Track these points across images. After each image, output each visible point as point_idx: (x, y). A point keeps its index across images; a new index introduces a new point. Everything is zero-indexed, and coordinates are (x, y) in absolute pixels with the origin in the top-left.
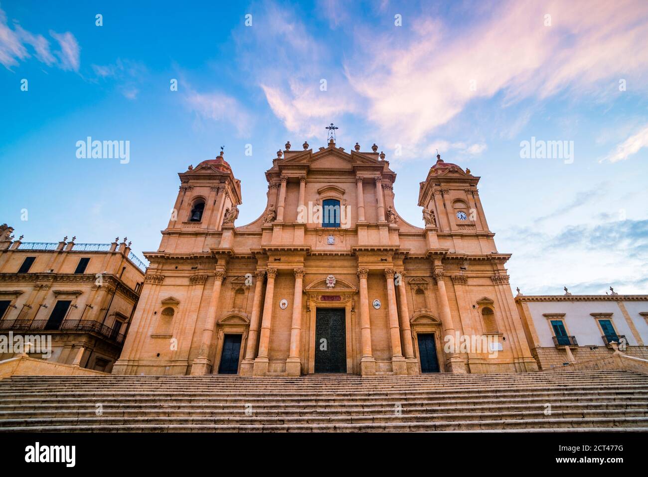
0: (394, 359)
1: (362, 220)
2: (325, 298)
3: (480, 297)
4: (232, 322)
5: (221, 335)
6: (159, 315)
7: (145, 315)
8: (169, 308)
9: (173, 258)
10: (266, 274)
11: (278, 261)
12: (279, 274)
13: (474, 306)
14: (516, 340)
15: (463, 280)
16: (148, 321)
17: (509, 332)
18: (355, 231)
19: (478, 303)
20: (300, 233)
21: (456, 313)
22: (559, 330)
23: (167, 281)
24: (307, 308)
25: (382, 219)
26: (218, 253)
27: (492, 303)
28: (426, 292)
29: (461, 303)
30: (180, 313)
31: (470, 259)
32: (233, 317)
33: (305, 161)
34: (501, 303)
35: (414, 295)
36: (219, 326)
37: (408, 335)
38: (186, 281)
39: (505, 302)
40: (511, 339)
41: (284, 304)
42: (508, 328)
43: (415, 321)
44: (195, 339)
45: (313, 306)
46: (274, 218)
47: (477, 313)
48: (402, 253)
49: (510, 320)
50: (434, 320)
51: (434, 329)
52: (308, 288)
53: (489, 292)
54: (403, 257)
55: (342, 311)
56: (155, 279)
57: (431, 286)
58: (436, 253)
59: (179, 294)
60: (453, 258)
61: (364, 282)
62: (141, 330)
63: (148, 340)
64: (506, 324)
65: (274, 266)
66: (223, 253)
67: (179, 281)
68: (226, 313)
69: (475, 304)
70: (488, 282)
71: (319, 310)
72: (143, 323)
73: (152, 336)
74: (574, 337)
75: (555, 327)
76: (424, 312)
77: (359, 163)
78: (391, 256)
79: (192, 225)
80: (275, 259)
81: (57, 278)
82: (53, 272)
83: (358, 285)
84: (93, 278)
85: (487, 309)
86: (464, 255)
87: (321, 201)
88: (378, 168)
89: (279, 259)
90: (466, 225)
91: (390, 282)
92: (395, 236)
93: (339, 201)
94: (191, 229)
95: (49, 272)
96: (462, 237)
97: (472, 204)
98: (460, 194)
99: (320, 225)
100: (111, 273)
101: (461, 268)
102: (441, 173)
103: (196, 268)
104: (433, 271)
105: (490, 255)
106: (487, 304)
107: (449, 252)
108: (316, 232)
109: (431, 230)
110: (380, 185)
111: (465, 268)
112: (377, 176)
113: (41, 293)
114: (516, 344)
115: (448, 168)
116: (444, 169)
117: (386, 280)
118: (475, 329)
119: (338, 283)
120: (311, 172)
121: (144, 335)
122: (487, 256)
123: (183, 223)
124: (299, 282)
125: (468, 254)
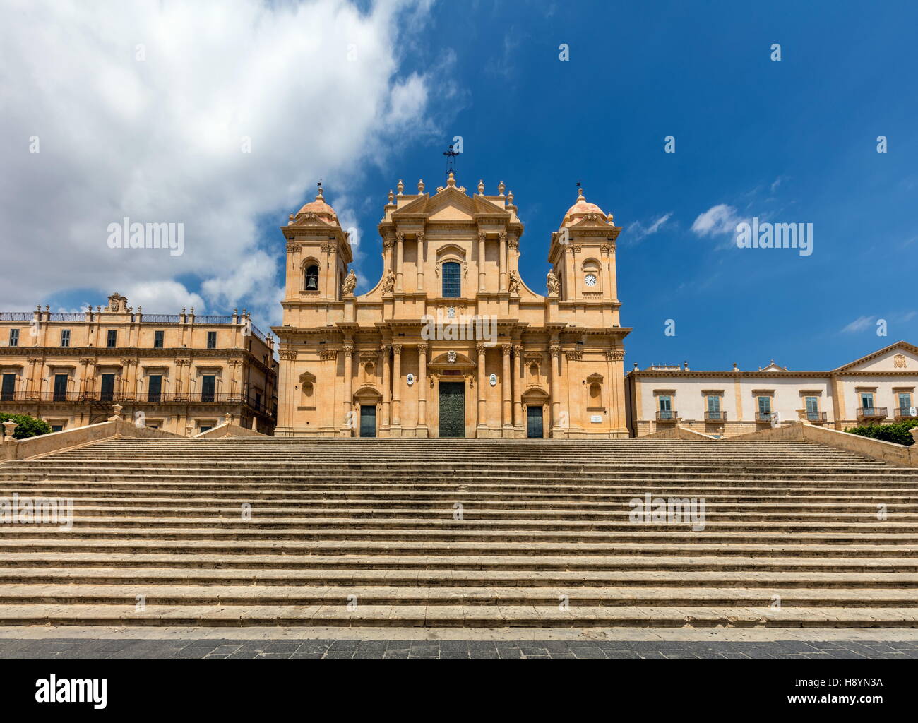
0: (504, 427)
1: (484, 290)
2: (447, 372)
3: (590, 373)
4: (366, 395)
5: (358, 406)
6: (300, 389)
7: (288, 389)
8: (308, 383)
9: (300, 333)
10: (392, 349)
11: (401, 337)
12: (404, 350)
13: (584, 382)
14: (616, 413)
15: (577, 356)
16: (292, 394)
17: (612, 407)
18: (474, 303)
19: (589, 379)
20: (421, 304)
21: (565, 388)
22: (665, 406)
23: (300, 357)
24: (430, 383)
25: (504, 289)
26: (344, 328)
27: (602, 379)
28: (540, 366)
29: (572, 378)
30: (318, 388)
31: (589, 333)
32: (365, 390)
33: (422, 214)
34: (610, 379)
35: (528, 369)
36: (355, 399)
37: (518, 407)
38: (317, 357)
39: (614, 378)
40: (612, 412)
41: (410, 378)
42: (611, 402)
43: (527, 394)
44: (336, 410)
45: (436, 380)
46: (393, 288)
47: (586, 389)
48: (521, 328)
49: (615, 395)
50: (545, 395)
51: (542, 403)
52: (431, 363)
53: (601, 368)
54: (521, 332)
55: (462, 385)
56: (288, 355)
57: (545, 361)
58: (554, 328)
59: (314, 369)
60: (571, 332)
61: (482, 358)
62: (288, 402)
63: (297, 412)
64: (611, 399)
65: (398, 343)
66: (349, 328)
67: (311, 357)
68: (359, 388)
69: (585, 379)
70: (603, 358)
71: (441, 384)
72: (288, 397)
73: (300, 408)
74: (676, 412)
75: (662, 403)
76: (535, 387)
77: (482, 213)
78: (509, 331)
79: (310, 295)
80: (400, 335)
81: (194, 353)
82: (187, 347)
83: (476, 360)
84: (227, 354)
85: (595, 384)
86: (583, 329)
87: (441, 264)
88: (504, 221)
89: (403, 335)
90: (593, 293)
91: (507, 358)
92: (515, 307)
93: (459, 265)
94: (310, 299)
95: (184, 347)
96: (586, 307)
97: (604, 265)
98: (594, 253)
99: (440, 295)
100: (242, 347)
101: (578, 343)
102: (576, 221)
103: (324, 343)
104: (548, 347)
105: (610, 329)
106: (596, 380)
107: (567, 326)
108: (437, 303)
109: (553, 301)
110: (503, 244)
111: (582, 343)
112: (501, 231)
113: (185, 368)
114: (616, 417)
115: (586, 214)
116: (580, 216)
117: (503, 356)
118: (581, 403)
119: (459, 358)
120: (428, 226)
121: (291, 407)
122: (606, 329)
123: (301, 292)
124: (423, 358)
125: (588, 327)
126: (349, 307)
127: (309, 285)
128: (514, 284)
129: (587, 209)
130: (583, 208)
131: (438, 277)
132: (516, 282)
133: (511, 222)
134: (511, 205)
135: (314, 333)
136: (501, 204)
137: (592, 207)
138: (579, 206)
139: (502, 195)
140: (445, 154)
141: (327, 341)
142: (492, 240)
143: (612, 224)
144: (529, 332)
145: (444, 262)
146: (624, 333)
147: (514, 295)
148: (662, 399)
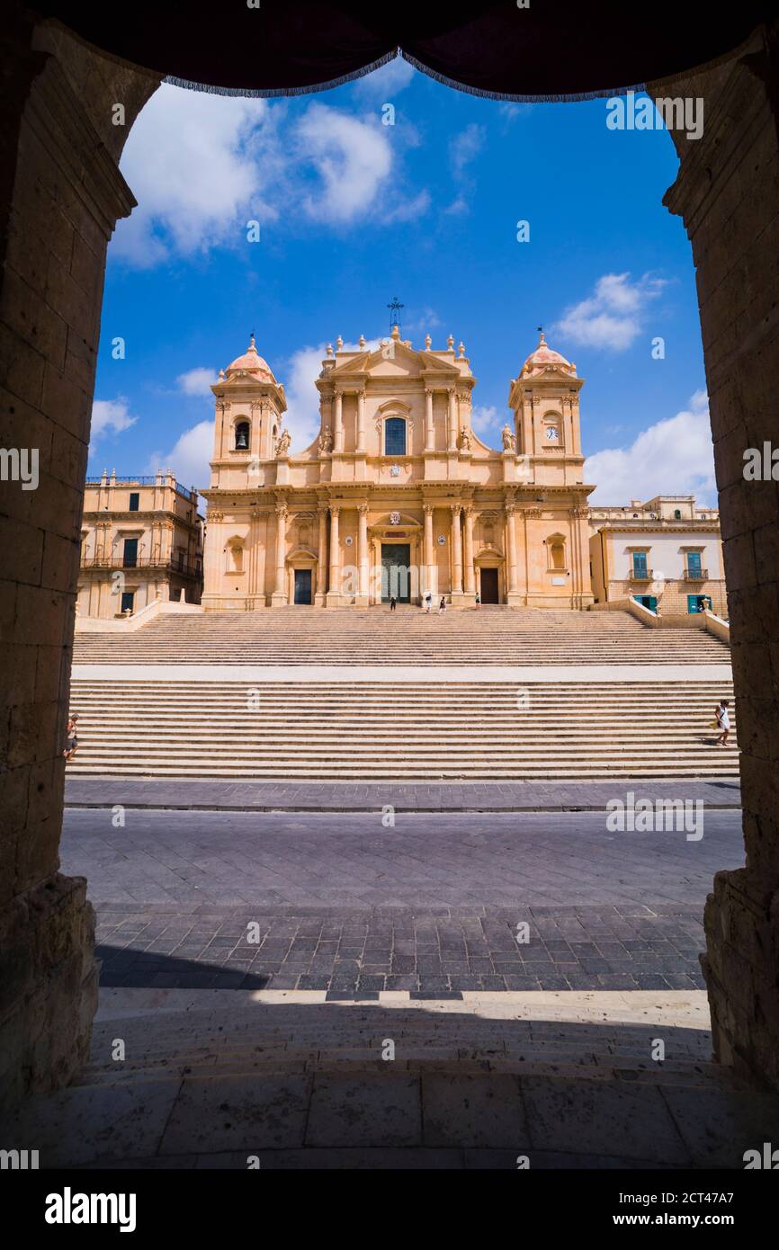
0: (453, 593)
2: (390, 534)
3: (550, 532)
4: (301, 559)
5: (292, 571)
6: (229, 553)
7: (216, 553)
8: (237, 547)
9: (230, 495)
10: (329, 512)
11: (340, 499)
12: (343, 513)
13: (544, 542)
14: (579, 575)
15: (537, 515)
16: (219, 559)
17: (574, 567)
18: (420, 462)
19: (550, 540)
20: (362, 465)
21: (523, 550)
22: (639, 564)
23: (227, 519)
24: (372, 546)
25: (453, 448)
26: (277, 490)
27: (564, 538)
28: (495, 526)
29: (530, 539)
30: (248, 552)
31: (548, 491)
32: (301, 554)
33: (362, 370)
34: (573, 538)
35: (482, 529)
36: (289, 563)
37: (471, 570)
38: (246, 519)
39: (578, 538)
40: (574, 574)
41: (349, 541)
42: (574, 564)
43: (480, 556)
45: (378, 544)
46: (331, 447)
47: (545, 550)
48: (471, 487)
49: (579, 556)
50: (500, 556)
51: (498, 565)
52: (371, 525)
53: (562, 527)
54: (472, 491)
55: (408, 546)
56: (215, 517)
57: (501, 520)
58: (509, 487)
59: (244, 532)
60: (528, 490)
61: (429, 520)
62: (214, 568)
63: (222, 576)
64: (574, 560)
65: (335, 505)
66: (283, 490)
67: (238, 518)
68: (293, 550)
69: (546, 539)
70: (565, 516)
71: (383, 546)
72: (215, 562)
73: (225, 574)
74: (653, 571)
75: (636, 560)
76: (490, 548)
77: (429, 370)
78: (459, 491)
79: (240, 454)
80: (337, 497)
81: (117, 517)
82: (109, 510)
83: (423, 523)
84: (151, 517)
85: (556, 544)
86: (542, 486)
87: (384, 421)
88: (453, 376)
89: (341, 497)
90: (554, 447)
91: (457, 519)
92: (466, 465)
93: (404, 421)
94: (241, 458)
95: (106, 510)
96: (546, 462)
97: (567, 419)
98: (554, 405)
99: (383, 454)
101: (538, 500)
102: (536, 371)
103: (255, 504)
104: (504, 506)
105: (572, 487)
106: (558, 540)
107: (525, 484)
108: (379, 461)
109: (508, 457)
110: (453, 400)
111: (542, 501)
112: (450, 386)
113: (104, 532)
114: (579, 579)
115: (546, 364)
116: (540, 366)
117: (452, 516)
118: (541, 565)
119: (402, 520)
120: (369, 381)
121: (217, 573)
122: (568, 487)
123: (231, 452)
124: (363, 521)
125: (549, 484)
126: (284, 467)
127: (239, 444)
128: (465, 440)
129: (548, 358)
130: (544, 357)
131: (380, 434)
132: (467, 437)
133: (462, 375)
134: (462, 357)
135: (244, 495)
136: (448, 360)
137: (554, 355)
138: (539, 355)
139: (451, 349)
140: (389, 306)
141: (258, 502)
142: (441, 394)
143: (574, 375)
144: (482, 490)
145: (387, 419)
146: (588, 491)
147: (464, 452)
148: (637, 557)
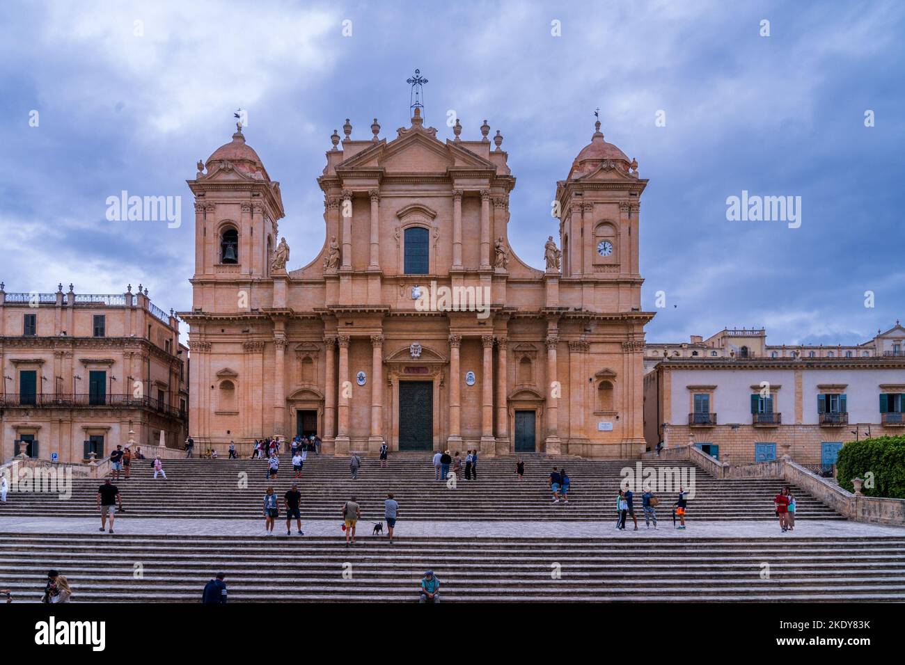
0: (483, 439)
1: (458, 265)
2: (410, 368)
3: (598, 367)
4: (303, 398)
5: (294, 411)
6: (217, 389)
7: (202, 390)
8: (227, 382)
9: (216, 319)
10: (337, 341)
11: (350, 325)
12: (353, 341)
13: (591, 380)
14: (630, 419)
15: (584, 347)
16: (207, 396)
17: (625, 411)
18: (447, 281)
19: (598, 376)
20: (375, 284)
21: (565, 388)
22: (701, 406)
23: (217, 348)
24: (387, 382)
25: (486, 264)
26: (274, 314)
27: (614, 376)
28: (534, 361)
29: (575, 376)
30: (241, 387)
31: (599, 319)
32: (304, 391)
33: (376, 164)
34: (625, 376)
35: (518, 365)
36: (289, 401)
37: (503, 413)
38: (238, 349)
39: (631, 375)
40: (626, 416)
41: (361, 376)
42: (625, 406)
43: (515, 396)
44: (266, 417)
45: (395, 379)
46: (339, 262)
47: (592, 389)
48: (508, 313)
49: (631, 396)
50: (537, 396)
51: (535, 406)
52: (388, 358)
53: (614, 362)
54: (508, 317)
55: (430, 383)
56: (201, 346)
57: (540, 354)
58: (551, 313)
59: (235, 364)
60: (575, 317)
61: (455, 352)
62: (202, 406)
63: (213, 417)
64: (626, 401)
65: (344, 333)
66: (281, 314)
67: (230, 349)
68: (295, 387)
69: (592, 376)
70: (617, 348)
71: (401, 383)
72: (202, 399)
73: (217, 413)
74: (716, 414)
75: (697, 402)
76: (527, 387)
77: (458, 165)
78: (492, 318)
79: (228, 269)
80: (347, 323)
81: (76, 342)
82: (67, 335)
83: (448, 355)
84: (120, 342)
85: (606, 383)
86: (592, 313)
87: (403, 230)
88: (487, 173)
89: (352, 323)
90: (607, 265)
91: (488, 352)
92: (501, 286)
93: (428, 230)
94: (228, 274)
95: (63, 335)
96: (596, 283)
97: (624, 230)
99: (402, 271)
100: (140, 336)
101: (585, 330)
102: (588, 170)
103: (248, 331)
104: (544, 337)
105: (626, 314)
106: (607, 377)
107: (571, 310)
108: (397, 280)
109: (552, 277)
110: (486, 204)
111: (589, 331)
112: (483, 187)
113: (66, 363)
114: (630, 423)
115: (602, 160)
117: (483, 349)
118: (586, 407)
119: (425, 352)
121: (207, 412)
122: (621, 314)
123: (215, 266)
124: (377, 353)
125: (599, 310)
126: (280, 286)
127: (226, 256)
128: (501, 256)
131: (398, 246)
132: (503, 253)
133: (497, 174)
135: (234, 319)
140: (409, 81)
141: (251, 329)
144: (519, 317)
145: (406, 227)
146: (645, 318)
147: (499, 270)
148: (698, 397)
